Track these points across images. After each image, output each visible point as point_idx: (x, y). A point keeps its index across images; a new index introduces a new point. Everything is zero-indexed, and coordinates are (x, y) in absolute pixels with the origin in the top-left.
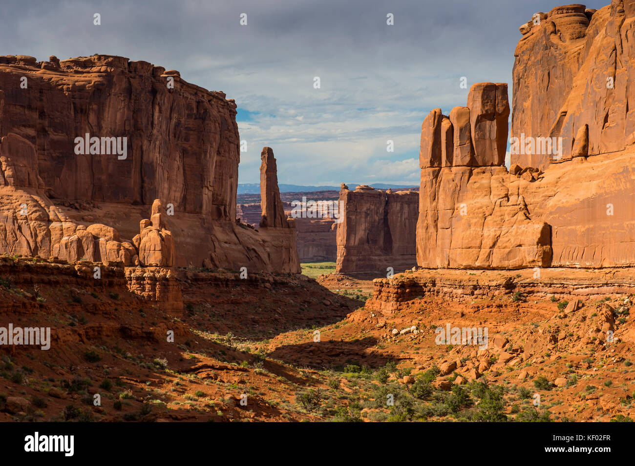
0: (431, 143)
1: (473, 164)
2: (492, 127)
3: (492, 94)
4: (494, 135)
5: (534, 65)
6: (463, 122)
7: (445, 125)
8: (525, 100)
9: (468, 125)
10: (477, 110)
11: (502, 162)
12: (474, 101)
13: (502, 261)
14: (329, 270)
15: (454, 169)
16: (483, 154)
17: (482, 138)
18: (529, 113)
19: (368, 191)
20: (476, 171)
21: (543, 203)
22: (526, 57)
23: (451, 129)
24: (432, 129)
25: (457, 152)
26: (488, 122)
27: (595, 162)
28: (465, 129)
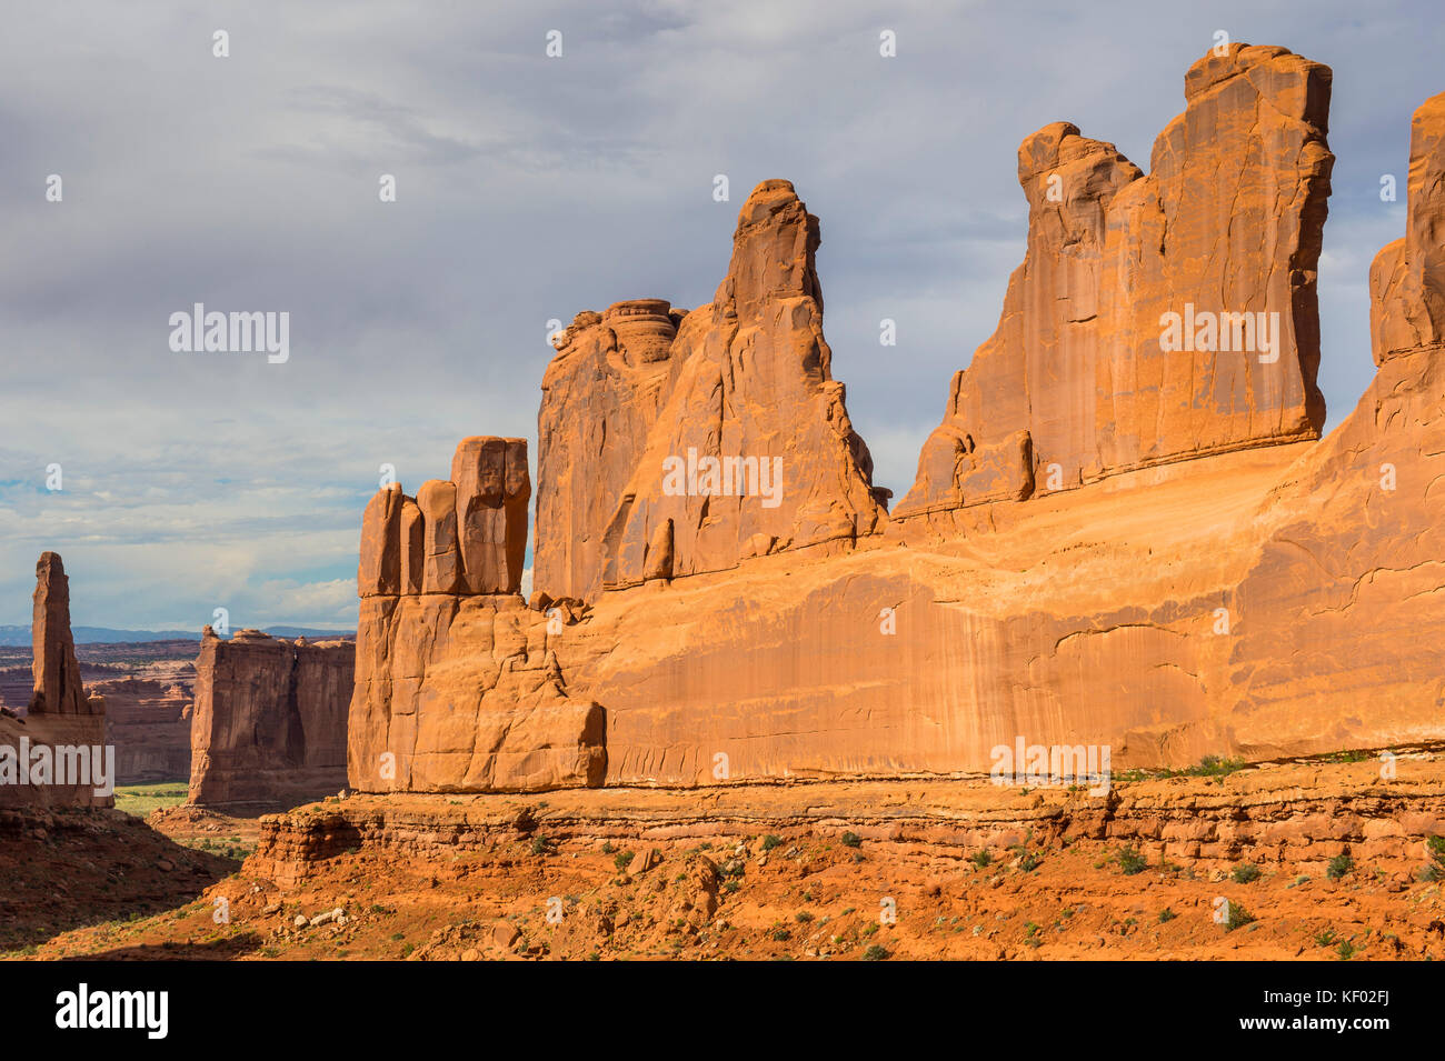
0: (380, 549)
1: (460, 589)
2: (497, 520)
3: (498, 458)
4: (501, 536)
5: (577, 407)
6: (443, 509)
7: (408, 515)
8: (560, 471)
9: (453, 515)
10: (470, 487)
11: (515, 587)
12: (464, 470)
13: (514, 778)
14: (174, 799)
15: (424, 599)
16: (481, 570)
17: (478, 540)
18: (567, 495)
19: (261, 642)
20: (466, 603)
21: (590, 666)
22: (562, 392)
23: (419, 525)
24: (382, 522)
25: (430, 565)
26: (490, 511)
27: (686, 589)
28: (447, 524)
